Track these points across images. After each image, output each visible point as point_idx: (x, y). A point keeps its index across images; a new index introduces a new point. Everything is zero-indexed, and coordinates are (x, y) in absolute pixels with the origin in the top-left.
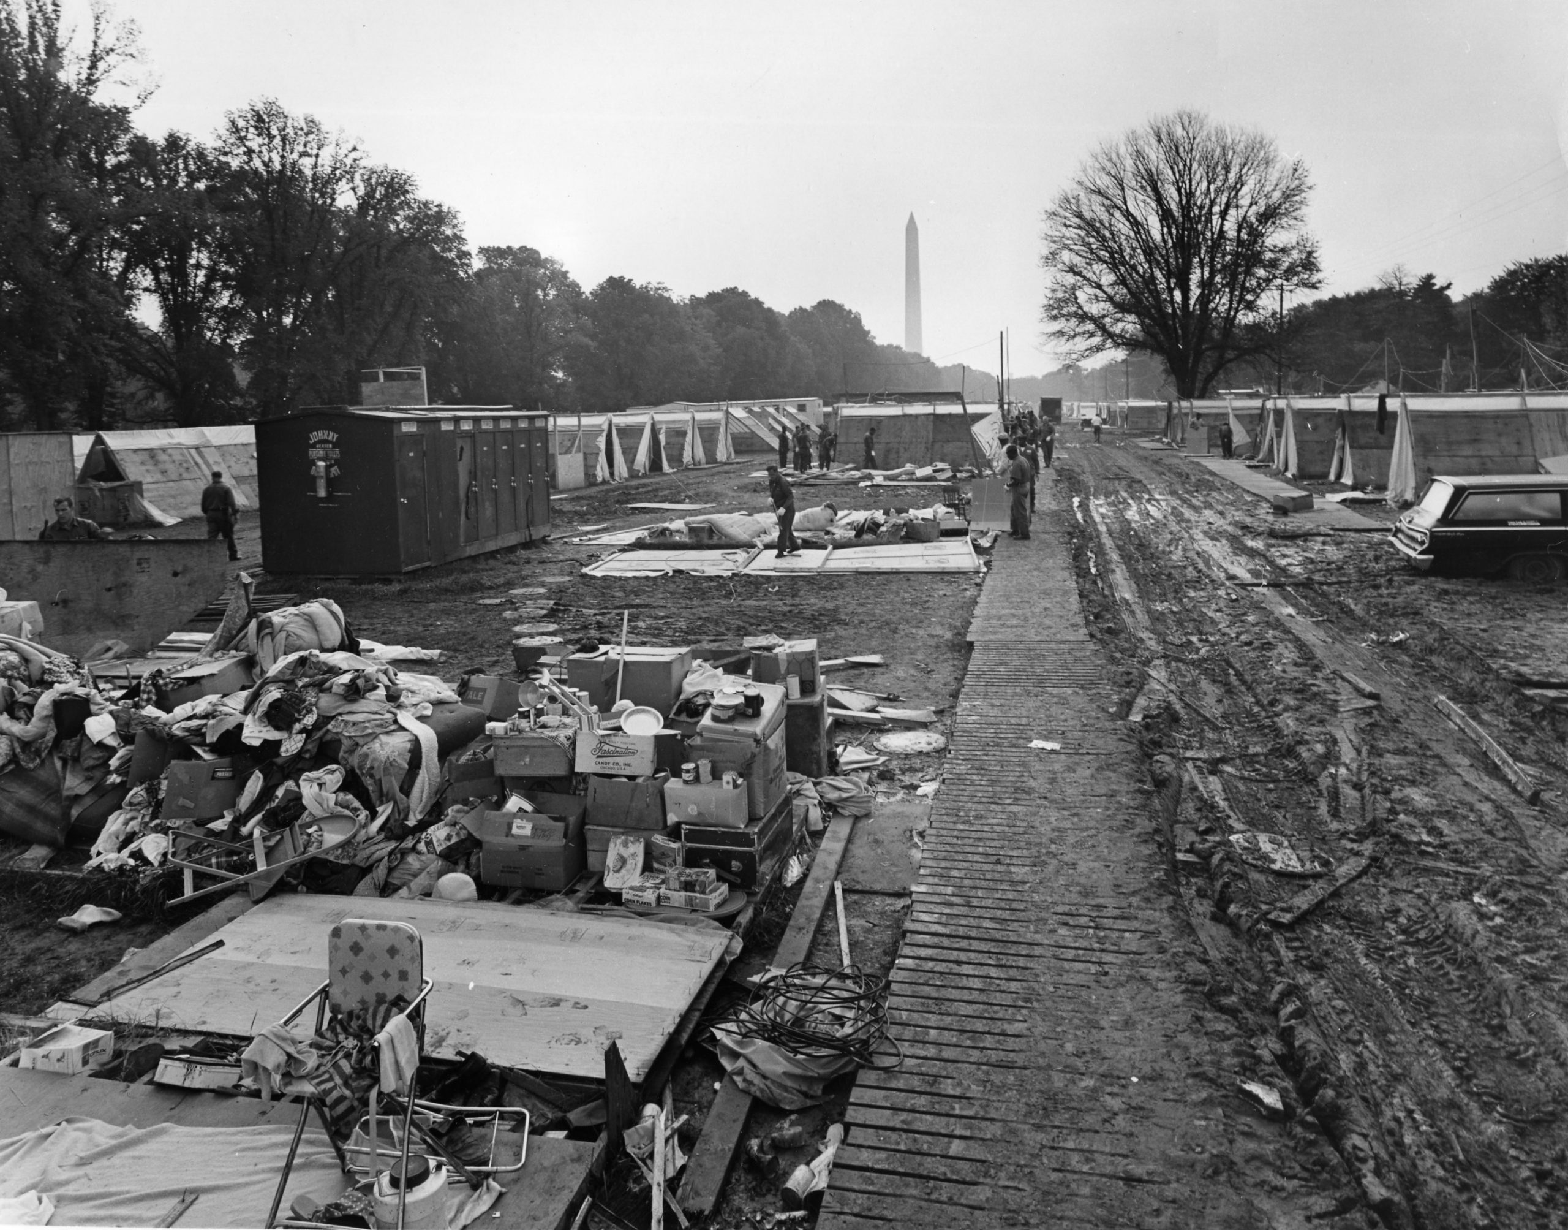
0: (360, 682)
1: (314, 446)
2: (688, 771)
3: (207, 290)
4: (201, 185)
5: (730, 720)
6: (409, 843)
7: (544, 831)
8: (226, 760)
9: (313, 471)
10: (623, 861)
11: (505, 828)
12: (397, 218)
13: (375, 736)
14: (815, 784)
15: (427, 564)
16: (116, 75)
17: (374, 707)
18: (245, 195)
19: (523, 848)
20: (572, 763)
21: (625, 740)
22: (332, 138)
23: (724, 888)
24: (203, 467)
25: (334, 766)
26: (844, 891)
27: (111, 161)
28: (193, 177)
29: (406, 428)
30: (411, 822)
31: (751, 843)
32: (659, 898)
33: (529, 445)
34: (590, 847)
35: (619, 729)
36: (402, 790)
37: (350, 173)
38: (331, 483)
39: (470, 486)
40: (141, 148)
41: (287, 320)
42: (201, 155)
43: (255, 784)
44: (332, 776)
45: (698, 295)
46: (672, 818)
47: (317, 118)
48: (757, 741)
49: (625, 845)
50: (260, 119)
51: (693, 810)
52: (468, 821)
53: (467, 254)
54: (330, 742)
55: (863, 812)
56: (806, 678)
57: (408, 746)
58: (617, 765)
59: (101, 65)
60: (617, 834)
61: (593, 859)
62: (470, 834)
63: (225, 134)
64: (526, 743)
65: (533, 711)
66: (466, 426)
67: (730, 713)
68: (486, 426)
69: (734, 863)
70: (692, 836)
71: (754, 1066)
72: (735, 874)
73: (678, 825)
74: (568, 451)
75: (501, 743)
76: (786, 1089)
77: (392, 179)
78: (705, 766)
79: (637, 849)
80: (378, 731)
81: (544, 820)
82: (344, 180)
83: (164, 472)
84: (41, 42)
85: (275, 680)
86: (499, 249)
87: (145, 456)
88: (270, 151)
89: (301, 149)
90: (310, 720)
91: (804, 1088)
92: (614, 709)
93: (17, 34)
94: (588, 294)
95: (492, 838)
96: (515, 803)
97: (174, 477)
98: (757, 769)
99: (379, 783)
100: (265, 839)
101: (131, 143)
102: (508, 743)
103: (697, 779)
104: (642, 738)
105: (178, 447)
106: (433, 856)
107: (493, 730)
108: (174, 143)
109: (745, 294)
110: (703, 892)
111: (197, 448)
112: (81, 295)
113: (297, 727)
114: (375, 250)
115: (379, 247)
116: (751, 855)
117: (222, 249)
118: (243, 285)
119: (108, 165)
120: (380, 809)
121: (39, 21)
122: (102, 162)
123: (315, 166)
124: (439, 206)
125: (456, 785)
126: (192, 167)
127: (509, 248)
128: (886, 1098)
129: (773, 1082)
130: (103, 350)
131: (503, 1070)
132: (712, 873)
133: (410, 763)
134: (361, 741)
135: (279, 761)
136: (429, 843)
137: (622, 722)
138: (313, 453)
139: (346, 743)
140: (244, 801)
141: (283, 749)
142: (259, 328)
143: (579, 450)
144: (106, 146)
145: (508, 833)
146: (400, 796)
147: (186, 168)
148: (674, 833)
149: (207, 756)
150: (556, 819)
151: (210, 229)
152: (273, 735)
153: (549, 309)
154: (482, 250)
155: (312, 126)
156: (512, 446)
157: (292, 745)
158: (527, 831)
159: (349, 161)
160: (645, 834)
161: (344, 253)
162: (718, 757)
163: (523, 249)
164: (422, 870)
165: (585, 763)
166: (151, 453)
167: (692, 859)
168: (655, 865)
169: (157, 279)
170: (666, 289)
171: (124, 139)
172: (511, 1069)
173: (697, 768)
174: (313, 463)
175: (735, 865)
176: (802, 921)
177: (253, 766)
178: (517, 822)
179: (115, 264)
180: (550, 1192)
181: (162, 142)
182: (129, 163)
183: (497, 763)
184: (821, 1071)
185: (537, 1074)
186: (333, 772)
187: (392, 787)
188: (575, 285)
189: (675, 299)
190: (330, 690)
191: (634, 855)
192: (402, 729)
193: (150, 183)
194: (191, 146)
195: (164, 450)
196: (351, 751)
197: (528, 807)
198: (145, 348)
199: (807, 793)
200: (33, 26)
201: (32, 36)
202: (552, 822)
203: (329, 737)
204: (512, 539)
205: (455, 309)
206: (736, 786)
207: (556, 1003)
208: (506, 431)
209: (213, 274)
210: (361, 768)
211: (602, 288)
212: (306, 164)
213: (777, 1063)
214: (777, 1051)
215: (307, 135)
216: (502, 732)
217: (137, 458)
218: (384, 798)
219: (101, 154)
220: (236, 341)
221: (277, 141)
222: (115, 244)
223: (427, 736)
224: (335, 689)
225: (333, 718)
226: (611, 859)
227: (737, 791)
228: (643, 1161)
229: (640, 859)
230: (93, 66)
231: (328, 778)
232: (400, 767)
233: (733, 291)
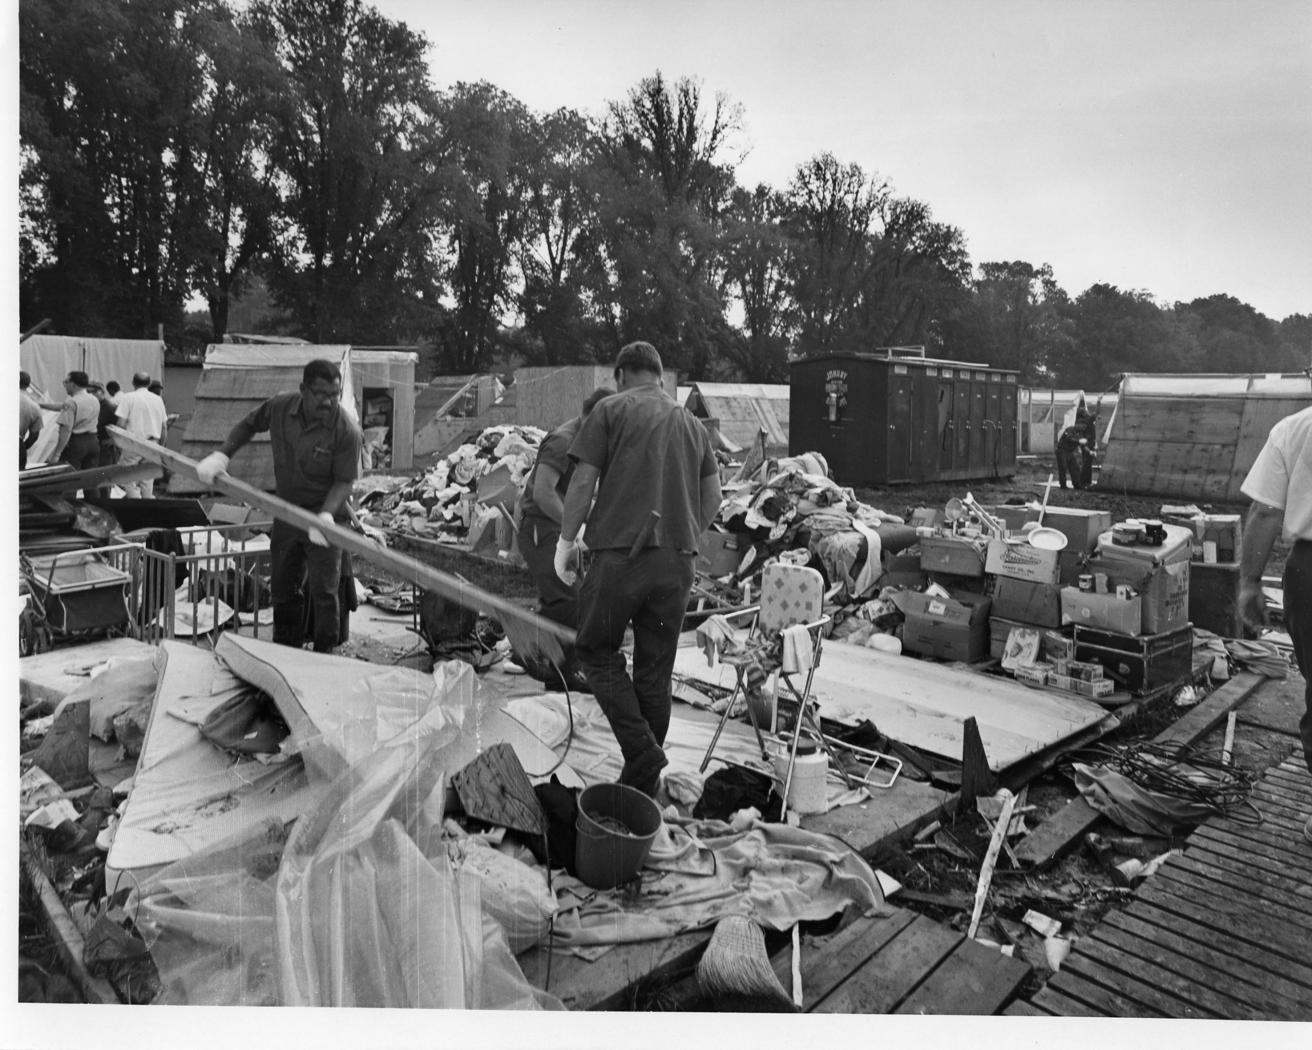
0: (829, 494)
1: (829, 382)
2: (1084, 580)
3: (776, 297)
4: (777, 221)
5: (1131, 544)
6: (851, 608)
7: (954, 612)
8: (734, 536)
9: (827, 401)
10: (1019, 649)
11: (924, 606)
12: (914, 239)
13: (835, 532)
14: (1225, 642)
15: (907, 481)
16: (727, 142)
17: (837, 513)
18: (806, 227)
19: (936, 623)
20: (983, 565)
21: (1030, 550)
22: (868, 179)
23: (1110, 684)
24: (760, 413)
25: (804, 550)
26: (1238, 722)
27: (721, 206)
28: (773, 215)
29: (898, 370)
30: (855, 596)
31: (1140, 650)
32: (1046, 679)
33: (1000, 397)
34: (993, 636)
35: (1028, 543)
36: (851, 574)
37: (880, 204)
38: (840, 410)
39: (947, 424)
40: (741, 196)
41: (827, 318)
42: (779, 198)
43: (751, 556)
44: (802, 556)
45: (1183, 301)
46: (1066, 619)
47: (858, 165)
48: (1156, 565)
49: (1023, 635)
50: (818, 167)
51: (1086, 613)
52: (897, 598)
53: (969, 265)
54: (803, 533)
55: (1276, 674)
56: (1226, 546)
57: (858, 542)
58: (1023, 571)
59: (719, 136)
60: (1017, 627)
61: (995, 647)
62: (897, 608)
63: (794, 180)
64: (947, 545)
65: (955, 524)
66: (947, 375)
67: (1131, 538)
68: (964, 376)
69: (1121, 665)
70: (1082, 636)
71: (1106, 790)
72: (1123, 676)
73: (1071, 625)
74: (1040, 420)
75: (928, 543)
76: (1134, 815)
77: (913, 208)
78: (1102, 579)
79: (1032, 641)
80: (838, 528)
81: (956, 605)
82: (876, 210)
83: (733, 414)
84: (685, 125)
85: (772, 487)
86: (997, 264)
87: (723, 402)
88: (824, 191)
89: (846, 188)
90: (791, 515)
91: (1153, 821)
92: (1025, 527)
93: (671, 121)
94: (1073, 300)
95: (913, 612)
96: (934, 589)
97: (740, 418)
98: (1153, 587)
99: (834, 565)
100: (752, 591)
101: (734, 193)
102: (933, 543)
103: (1093, 589)
104: (1045, 551)
105: (744, 398)
106: (867, 622)
107: (922, 533)
108: (761, 191)
109: (1234, 301)
110: (1088, 680)
111: (757, 400)
112: (694, 296)
113: (782, 519)
114: (895, 263)
115: (899, 261)
116: (1140, 661)
117: (789, 268)
118: (798, 293)
119: (719, 209)
120: (833, 585)
121: (685, 112)
122: (716, 207)
123: (856, 200)
124: (949, 227)
125: (890, 574)
126: (772, 208)
127: (1006, 263)
128: (1234, 840)
129: (1122, 806)
130: (705, 335)
131: (889, 740)
132: (1100, 669)
133: (859, 554)
134: (824, 533)
135: (768, 541)
136: (866, 613)
137: (1029, 537)
138: (828, 387)
139: (814, 533)
140: (743, 567)
141: (771, 534)
142: (808, 327)
143: (1051, 420)
144: (717, 195)
145: (926, 610)
146: (850, 579)
147: (768, 207)
148: (1067, 630)
149: (722, 530)
150: (965, 605)
151: (781, 253)
152: (766, 523)
153: (1036, 310)
154: (982, 266)
155: (855, 171)
156: (985, 396)
157: (777, 532)
158: (941, 609)
159: (880, 195)
160: (1042, 630)
161: (872, 267)
162: (1115, 574)
163: (1018, 263)
164: (858, 629)
165: (994, 565)
166: (727, 400)
167: (1082, 655)
168: (1048, 657)
169: (744, 289)
170: (1150, 295)
171: (730, 190)
172: (895, 741)
173: (1093, 580)
174: (828, 395)
175: (1123, 668)
176: (1187, 727)
177: (751, 543)
178: (933, 603)
179: (718, 279)
180: (907, 807)
181: (754, 192)
182: (732, 207)
183: (922, 560)
184: (1172, 812)
185: (914, 748)
186: (802, 553)
187: (843, 569)
188: (1062, 293)
189: (1159, 304)
190: (807, 498)
191: (1029, 645)
192: (856, 531)
193: (744, 220)
194: (772, 193)
195: (735, 399)
196: (817, 540)
197: (945, 594)
198: (732, 339)
199: (1216, 647)
200: (681, 115)
201: (680, 122)
202: (961, 607)
203: (803, 529)
204: (981, 473)
205: (956, 311)
206: (1129, 597)
207: (942, 716)
208: (980, 383)
209: (780, 285)
210: (822, 553)
211: (1087, 294)
212: (849, 200)
213: (1129, 792)
214: (1129, 784)
215: (851, 177)
216: (929, 535)
217: (718, 403)
218: (837, 577)
219: (716, 201)
220: (792, 335)
221: (830, 183)
222: (720, 265)
223: (874, 540)
224: (811, 497)
225: (807, 516)
226: (1010, 646)
227: (1129, 602)
228: (991, 821)
229: (1035, 650)
230: (714, 138)
231: (799, 557)
232: (851, 557)
233: (1223, 297)
